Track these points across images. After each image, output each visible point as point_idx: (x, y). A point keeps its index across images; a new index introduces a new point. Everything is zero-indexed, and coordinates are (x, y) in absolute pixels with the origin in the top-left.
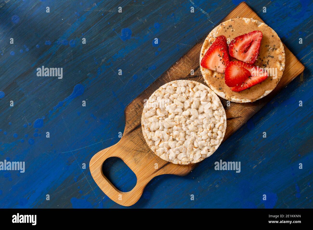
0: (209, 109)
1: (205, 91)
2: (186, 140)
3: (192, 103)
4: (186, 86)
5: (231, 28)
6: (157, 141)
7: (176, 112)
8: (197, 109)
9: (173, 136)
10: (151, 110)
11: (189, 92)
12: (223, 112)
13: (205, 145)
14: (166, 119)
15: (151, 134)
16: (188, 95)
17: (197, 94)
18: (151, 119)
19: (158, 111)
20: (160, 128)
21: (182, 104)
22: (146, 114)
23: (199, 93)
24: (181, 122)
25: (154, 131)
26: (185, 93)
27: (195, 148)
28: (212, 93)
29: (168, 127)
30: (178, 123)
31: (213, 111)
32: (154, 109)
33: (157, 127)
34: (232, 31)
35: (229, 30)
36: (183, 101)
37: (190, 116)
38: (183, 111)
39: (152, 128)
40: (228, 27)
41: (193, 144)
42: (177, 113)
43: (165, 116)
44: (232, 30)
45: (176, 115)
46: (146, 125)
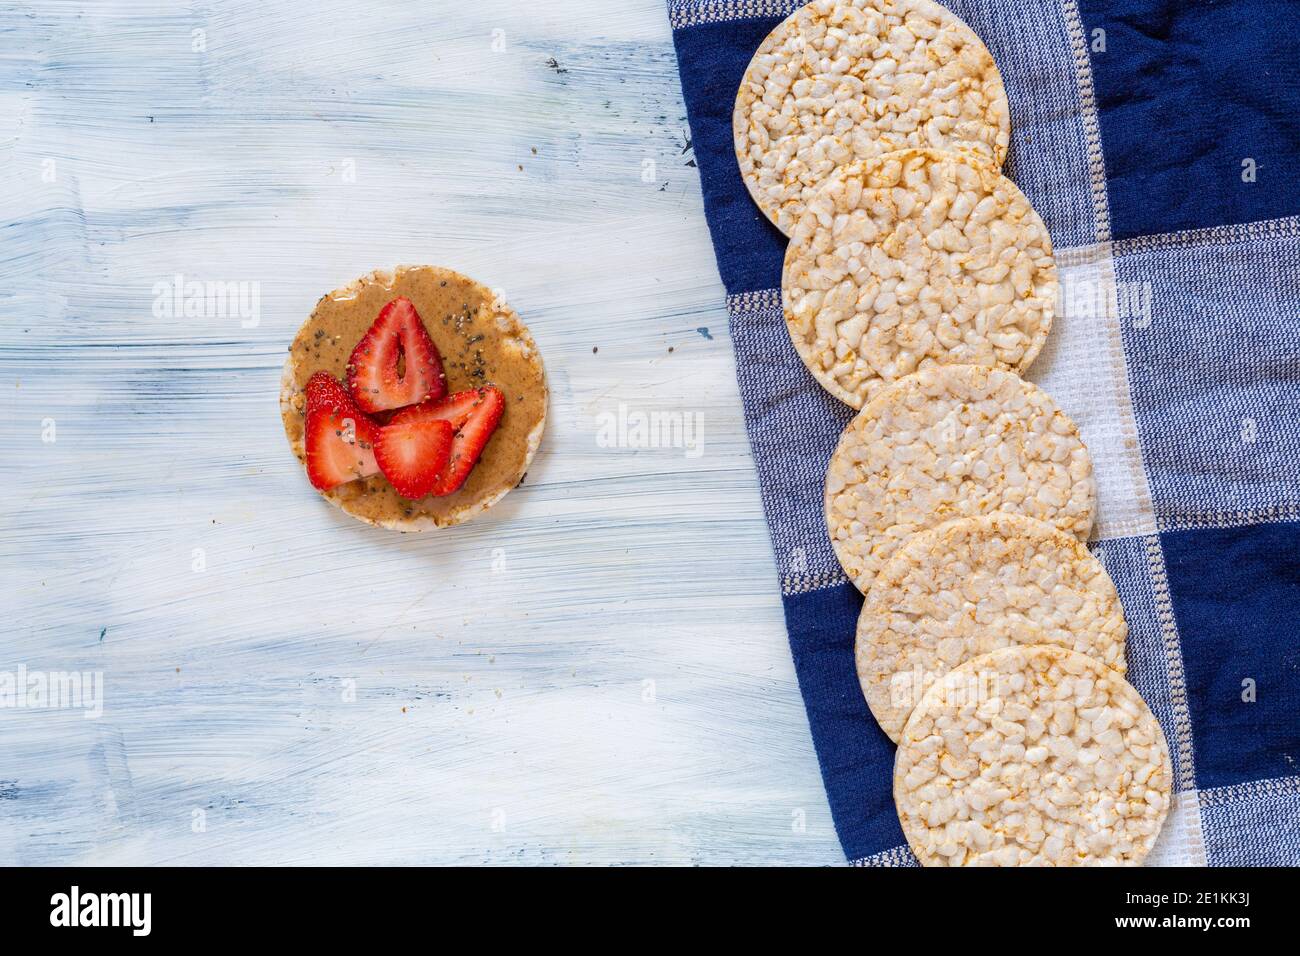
0: (1110, 728)
1: (1089, 674)
2: (1047, 835)
3: (1052, 718)
4: (1023, 668)
5: (323, 338)
6: (956, 855)
7: (1004, 758)
8: (1071, 734)
9: (1005, 832)
10: (925, 765)
11: (1037, 684)
12: (1156, 731)
13: (1113, 842)
14: (976, 783)
15: (934, 836)
16: (1035, 695)
17: (1064, 688)
18: (930, 791)
19: (947, 763)
20: (959, 815)
21: (1020, 728)
22: (907, 777)
23: (1068, 685)
24: (1024, 785)
25: (943, 826)
26: (1023, 691)
27: (1080, 855)
28: (1110, 676)
29: (985, 808)
30: (1015, 790)
31: (1124, 731)
32: (933, 757)
33: (951, 814)
34: (333, 343)
35: (321, 347)
36: (1021, 719)
37: (1050, 760)
38: (1026, 749)
39: (934, 820)
40: (314, 341)
41: (1073, 846)
42: (1007, 760)
43: (971, 772)
44: (329, 341)
45: (1005, 764)
46: (913, 813)
